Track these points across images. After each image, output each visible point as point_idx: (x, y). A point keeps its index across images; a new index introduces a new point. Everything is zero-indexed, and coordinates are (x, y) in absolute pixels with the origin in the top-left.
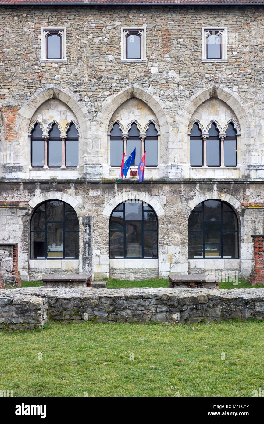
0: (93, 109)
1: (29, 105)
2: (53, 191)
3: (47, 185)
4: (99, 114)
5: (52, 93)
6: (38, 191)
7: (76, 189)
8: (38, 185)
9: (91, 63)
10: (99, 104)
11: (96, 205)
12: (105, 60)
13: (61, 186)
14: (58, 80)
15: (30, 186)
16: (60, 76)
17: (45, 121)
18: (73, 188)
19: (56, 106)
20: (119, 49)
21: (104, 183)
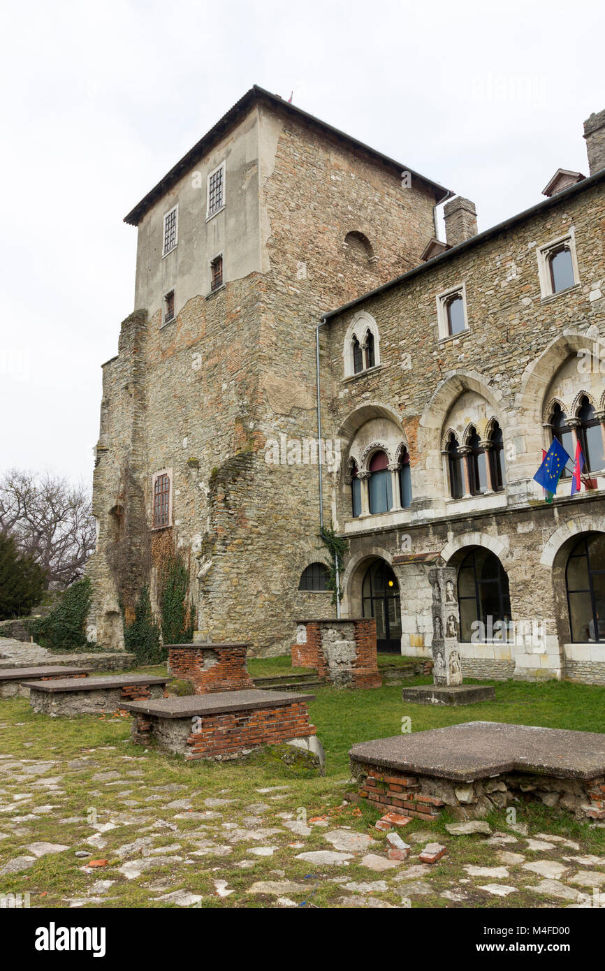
0: (509, 391)
1: (431, 409)
2: (469, 532)
3: (461, 523)
4: (518, 396)
5: (458, 383)
6: (450, 535)
7: (498, 524)
8: (449, 526)
9: (501, 320)
10: (517, 380)
11: (529, 548)
12: (518, 308)
13: (478, 523)
14: (461, 362)
15: (440, 528)
16: (463, 355)
17: (460, 428)
18: (494, 523)
19: (472, 401)
20: (537, 284)
21: (536, 509)
